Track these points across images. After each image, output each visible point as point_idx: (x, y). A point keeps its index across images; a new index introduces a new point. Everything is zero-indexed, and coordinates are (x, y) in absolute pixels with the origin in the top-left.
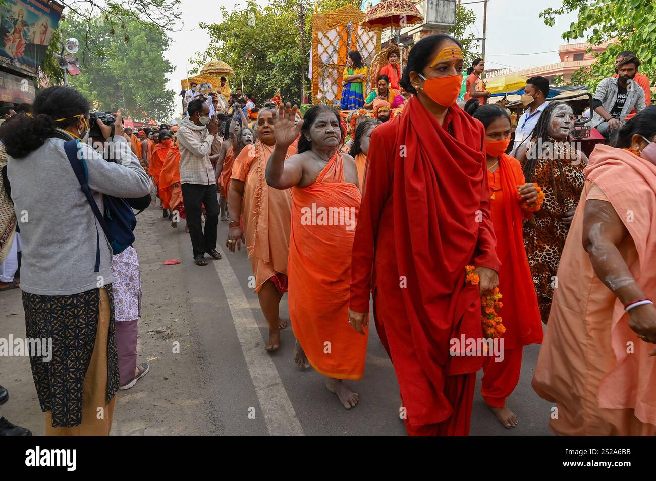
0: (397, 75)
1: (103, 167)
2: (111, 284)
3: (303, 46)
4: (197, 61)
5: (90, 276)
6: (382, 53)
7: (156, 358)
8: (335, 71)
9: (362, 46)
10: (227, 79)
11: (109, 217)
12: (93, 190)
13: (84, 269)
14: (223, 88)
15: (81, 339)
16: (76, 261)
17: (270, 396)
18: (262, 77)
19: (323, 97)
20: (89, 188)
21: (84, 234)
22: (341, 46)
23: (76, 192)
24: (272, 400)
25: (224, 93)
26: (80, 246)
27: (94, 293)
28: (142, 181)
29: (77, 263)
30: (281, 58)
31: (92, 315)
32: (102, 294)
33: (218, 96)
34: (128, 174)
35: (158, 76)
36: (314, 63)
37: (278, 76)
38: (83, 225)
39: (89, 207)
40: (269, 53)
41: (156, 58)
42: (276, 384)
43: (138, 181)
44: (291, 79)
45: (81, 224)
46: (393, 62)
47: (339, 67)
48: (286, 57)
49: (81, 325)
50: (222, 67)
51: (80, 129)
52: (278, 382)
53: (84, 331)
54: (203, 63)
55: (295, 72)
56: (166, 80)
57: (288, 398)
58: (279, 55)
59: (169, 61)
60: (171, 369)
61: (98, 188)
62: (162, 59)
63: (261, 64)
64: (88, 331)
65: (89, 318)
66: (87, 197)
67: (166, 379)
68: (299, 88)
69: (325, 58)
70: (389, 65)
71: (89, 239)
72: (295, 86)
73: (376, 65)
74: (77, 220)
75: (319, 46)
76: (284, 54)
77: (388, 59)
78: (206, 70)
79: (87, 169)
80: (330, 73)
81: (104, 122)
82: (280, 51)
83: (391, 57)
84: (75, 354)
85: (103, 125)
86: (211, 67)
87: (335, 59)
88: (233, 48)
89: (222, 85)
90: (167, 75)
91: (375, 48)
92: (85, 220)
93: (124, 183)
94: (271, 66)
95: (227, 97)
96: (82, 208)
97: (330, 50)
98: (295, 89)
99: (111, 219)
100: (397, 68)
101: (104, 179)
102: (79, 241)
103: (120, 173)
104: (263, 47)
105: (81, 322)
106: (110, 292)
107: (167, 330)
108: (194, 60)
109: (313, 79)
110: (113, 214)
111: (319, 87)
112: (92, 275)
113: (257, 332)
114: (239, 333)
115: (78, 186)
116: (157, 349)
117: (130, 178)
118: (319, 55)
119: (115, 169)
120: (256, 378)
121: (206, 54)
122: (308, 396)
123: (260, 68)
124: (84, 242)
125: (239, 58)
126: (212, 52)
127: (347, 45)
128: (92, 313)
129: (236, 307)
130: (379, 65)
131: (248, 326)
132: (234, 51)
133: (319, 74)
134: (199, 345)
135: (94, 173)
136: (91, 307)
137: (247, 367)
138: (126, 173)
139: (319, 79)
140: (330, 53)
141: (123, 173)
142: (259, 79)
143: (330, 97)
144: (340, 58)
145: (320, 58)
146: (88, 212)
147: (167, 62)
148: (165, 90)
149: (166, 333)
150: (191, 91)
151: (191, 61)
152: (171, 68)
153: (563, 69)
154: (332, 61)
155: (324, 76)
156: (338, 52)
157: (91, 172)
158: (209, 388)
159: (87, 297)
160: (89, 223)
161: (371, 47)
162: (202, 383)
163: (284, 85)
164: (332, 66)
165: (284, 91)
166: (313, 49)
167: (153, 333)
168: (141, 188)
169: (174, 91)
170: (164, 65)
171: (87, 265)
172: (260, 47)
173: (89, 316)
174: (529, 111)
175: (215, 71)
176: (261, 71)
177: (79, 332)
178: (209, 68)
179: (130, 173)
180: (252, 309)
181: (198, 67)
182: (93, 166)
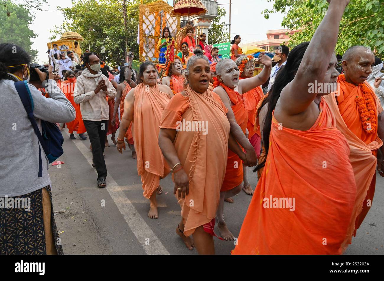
0: (192, 43)
1: (44, 101)
2: (49, 185)
3: (126, 24)
4: (55, 31)
5: (35, 181)
6: (183, 30)
7: (63, 231)
8: (153, 40)
9: (169, 25)
10: (79, 43)
11: (46, 137)
12: (36, 118)
13: (30, 176)
14: (76, 49)
15: (29, 228)
16: (24, 170)
17: (153, 249)
18: (100, 43)
19: (146, 55)
20: (34, 116)
21: (30, 150)
22: (157, 25)
23: (24, 119)
24: (155, 251)
25: (78, 52)
26: (27, 159)
27: (39, 193)
28: (71, 111)
29: (25, 172)
30: (112, 31)
31: (38, 209)
32: (44, 193)
33: (74, 53)
34: (61, 106)
35: (26, 40)
36: (141, 34)
37: (110, 43)
38: (29, 143)
39: (33, 130)
40: (104, 28)
41: (24, 29)
42: (154, 240)
43: (68, 111)
44: (119, 44)
45: (27, 142)
46: (190, 35)
47: (156, 38)
48: (116, 31)
49: (29, 218)
50: (76, 36)
51: (24, 75)
52: (155, 239)
53: (31, 222)
54: (59, 33)
55: (121, 40)
56: (31, 43)
57: (165, 249)
58: (111, 29)
59: (33, 31)
60: (76, 238)
61: (40, 116)
62: (28, 29)
63: (99, 34)
64: (35, 221)
65: (35, 212)
66: (32, 123)
67: (74, 246)
68: (124, 50)
69: (147, 32)
70: (187, 37)
71: (34, 153)
72: (122, 49)
73: (180, 37)
74: (25, 140)
75: (144, 24)
76: (114, 29)
77: (187, 34)
78: (66, 37)
79: (33, 102)
80: (150, 41)
81: (41, 70)
82: (111, 27)
83: (189, 32)
84: (24, 240)
85: (41, 72)
86: (69, 35)
87: (153, 33)
88: (80, 24)
89: (76, 47)
90: (32, 40)
91: (177, 27)
92: (30, 140)
93: (59, 112)
94: (105, 36)
95: (79, 54)
96: (28, 131)
97: (150, 27)
98: (121, 50)
99: (47, 139)
100: (191, 39)
101: (44, 109)
102: (26, 155)
103: (56, 105)
104: (100, 24)
105: (29, 216)
106: (50, 191)
107: (67, 210)
108: (53, 31)
109: (140, 44)
110: (48, 134)
111: (143, 50)
112: (36, 180)
113: (131, 206)
114: (119, 209)
115: (26, 114)
116: (63, 225)
117: (63, 109)
118: (144, 29)
119: (53, 102)
120: (140, 238)
121: (62, 27)
122: (177, 246)
123: (98, 37)
124: (30, 156)
125: (85, 30)
126: (66, 26)
127: (160, 24)
128: (38, 208)
129: (112, 190)
130: (181, 37)
131: (124, 203)
132: (81, 26)
133: (143, 41)
134: (93, 219)
135: (38, 105)
136: (36, 203)
137: (131, 231)
138: (60, 105)
139: (144, 44)
140: (150, 29)
141: (58, 105)
142: (99, 44)
143: (150, 55)
144: (156, 32)
145: (144, 32)
146: (32, 135)
147: (32, 31)
148: (31, 50)
149: (66, 213)
150: (53, 50)
151: (51, 31)
152: (34, 35)
153: (269, 43)
154: (151, 34)
155: (146, 42)
156: (155, 28)
157: (35, 105)
158: (109, 249)
159: (33, 196)
160: (33, 142)
161: (174, 26)
162: (103, 246)
163: (114, 48)
164: (151, 36)
165: (115, 52)
166: (140, 26)
167: (57, 214)
168: (70, 116)
169: (37, 50)
170: (30, 33)
171: (32, 173)
172: (98, 24)
173: (36, 210)
174: (278, 65)
175: (72, 38)
176: (99, 39)
177: (27, 223)
178: (67, 36)
179: (62, 105)
180: (123, 191)
181: (56, 35)
182: (37, 100)
